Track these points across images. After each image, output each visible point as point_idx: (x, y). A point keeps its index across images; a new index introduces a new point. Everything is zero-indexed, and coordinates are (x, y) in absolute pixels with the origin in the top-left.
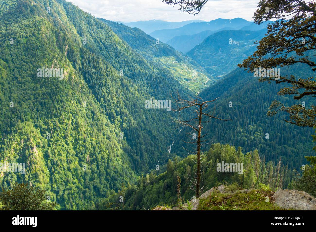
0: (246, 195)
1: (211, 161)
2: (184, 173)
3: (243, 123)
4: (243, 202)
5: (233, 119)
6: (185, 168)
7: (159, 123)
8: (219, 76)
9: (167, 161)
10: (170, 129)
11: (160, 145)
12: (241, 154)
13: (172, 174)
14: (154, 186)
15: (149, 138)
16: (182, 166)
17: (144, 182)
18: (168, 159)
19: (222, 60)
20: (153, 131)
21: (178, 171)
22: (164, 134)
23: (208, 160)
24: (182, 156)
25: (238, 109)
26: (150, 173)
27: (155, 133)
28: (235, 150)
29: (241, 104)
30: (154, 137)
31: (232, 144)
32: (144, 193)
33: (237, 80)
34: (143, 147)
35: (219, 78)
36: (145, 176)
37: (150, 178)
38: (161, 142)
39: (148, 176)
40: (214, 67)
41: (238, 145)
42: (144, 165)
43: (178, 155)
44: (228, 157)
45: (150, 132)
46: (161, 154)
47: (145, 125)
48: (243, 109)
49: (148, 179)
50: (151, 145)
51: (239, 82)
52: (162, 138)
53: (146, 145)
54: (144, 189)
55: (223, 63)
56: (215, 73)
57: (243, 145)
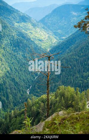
0: (77, 116)
1: (58, 99)
2: (39, 108)
3: (79, 71)
4: (75, 121)
5: (72, 68)
6: (40, 104)
7: (20, 73)
8: (63, 38)
9: (26, 100)
10: (29, 77)
11: (21, 88)
12: (79, 93)
13: (31, 109)
14: (18, 119)
15: (13, 84)
16: (38, 103)
17: (10, 116)
18: (27, 98)
19: (65, 26)
20: (16, 79)
21: (35, 107)
22: (24, 80)
23: (56, 98)
24: (37, 96)
25: (76, 61)
26: (14, 109)
27: (17, 80)
28: (74, 90)
29: (78, 58)
30: (17, 83)
31: (72, 86)
32: (10, 124)
33: (75, 41)
34: (9, 91)
35: (63, 39)
36: (10, 112)
37: (14, 113)
38: (22, 86)
39: (13, 111)
40: (59, 31)
41: (76, 87)
42: (10, 104)
43: (35, 95)
44: (69, 95)
45: (14, 79)
46: (22, 95)
47: (10, 74)
48: (80, 61)
49: (13, 114)
50: (15, 89)
51: (77, 42)
52: (22, 84)
53: (11, 89)
54: (10, 121)
55: (66, 28)
56: (60, 36)
57: (80, 87)
